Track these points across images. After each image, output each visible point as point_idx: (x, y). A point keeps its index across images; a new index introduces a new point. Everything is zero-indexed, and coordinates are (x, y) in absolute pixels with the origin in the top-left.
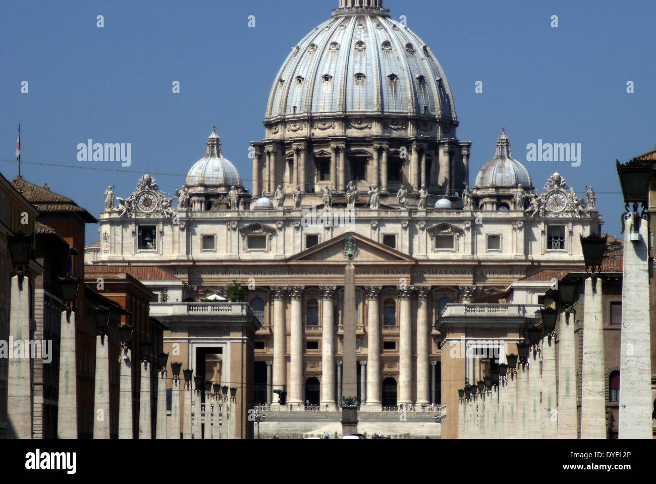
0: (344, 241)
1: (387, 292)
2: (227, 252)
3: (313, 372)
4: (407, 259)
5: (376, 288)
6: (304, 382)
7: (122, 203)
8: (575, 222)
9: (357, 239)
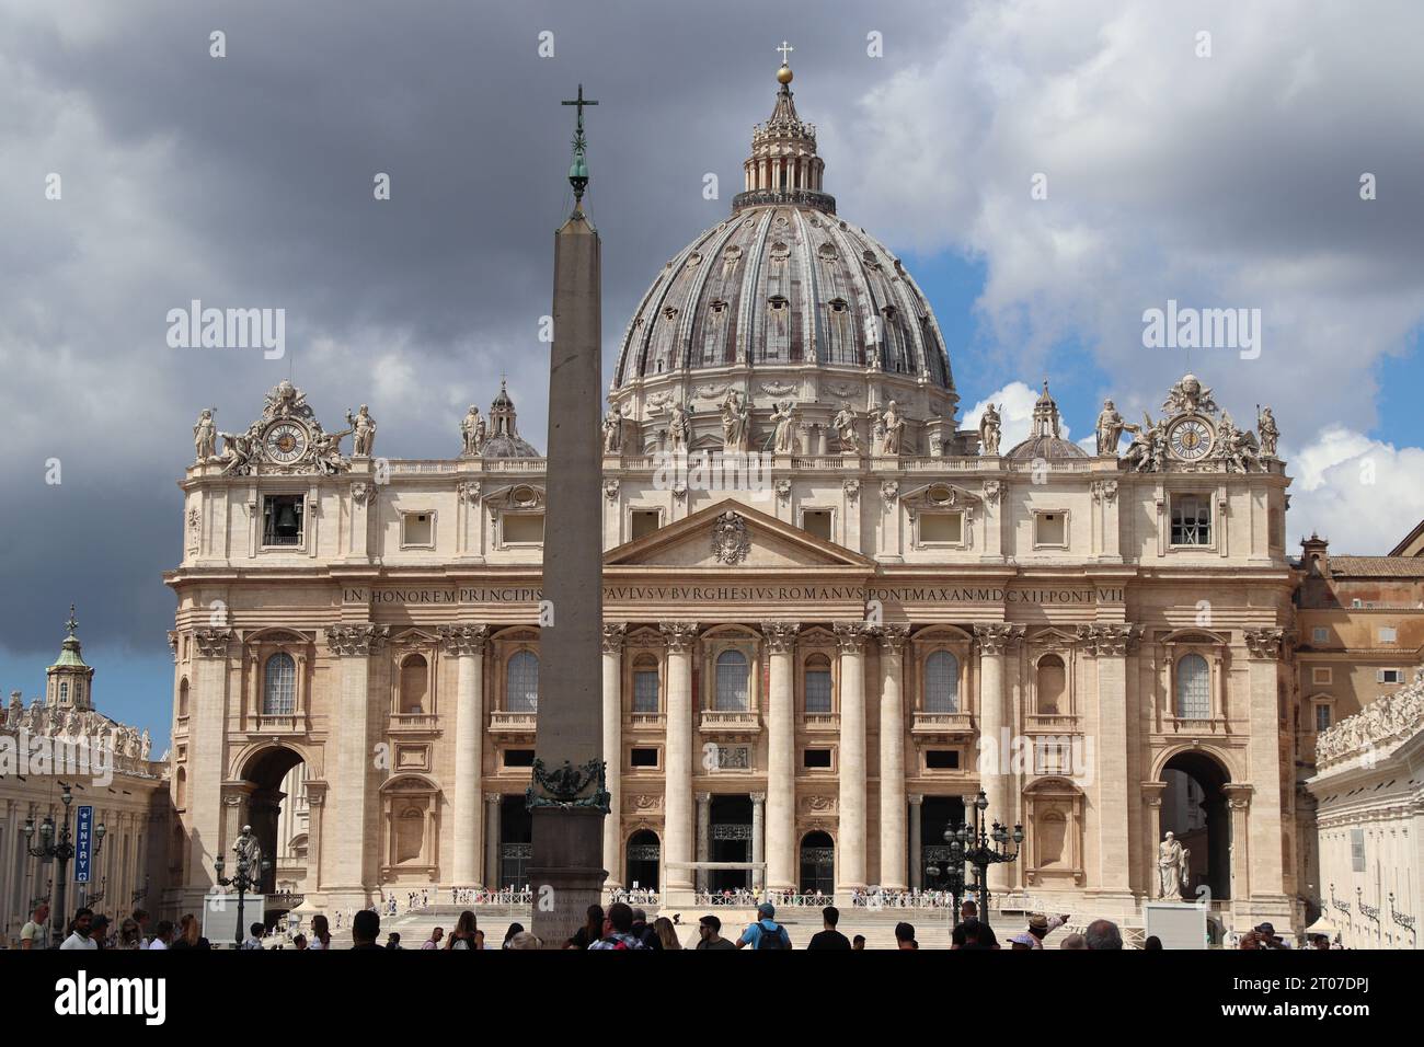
0: (715, 522)
1: (812, 637)
2: (458, 550)
3: (643, 819)
4: (858, 564)
5: (786, 628)
6: (625, 841)
7: (230, 442)
8: (1232, 484)
9: (744, 518)
